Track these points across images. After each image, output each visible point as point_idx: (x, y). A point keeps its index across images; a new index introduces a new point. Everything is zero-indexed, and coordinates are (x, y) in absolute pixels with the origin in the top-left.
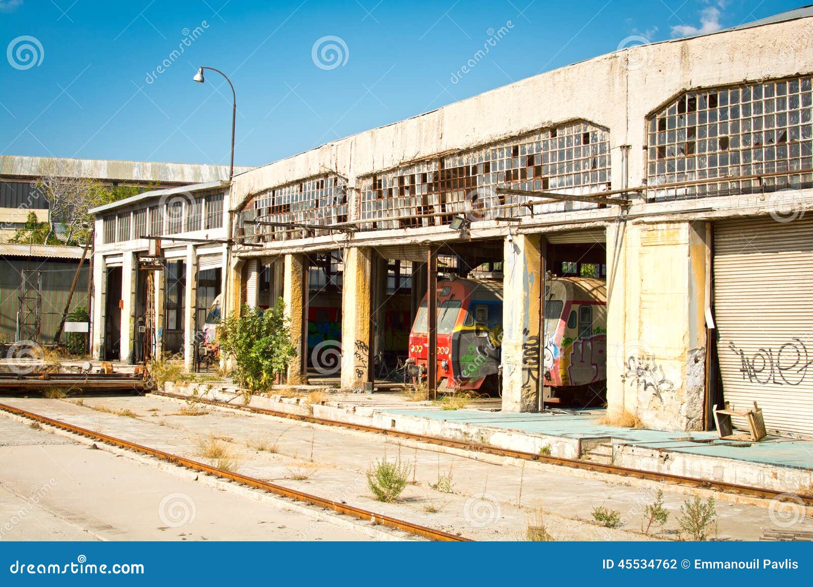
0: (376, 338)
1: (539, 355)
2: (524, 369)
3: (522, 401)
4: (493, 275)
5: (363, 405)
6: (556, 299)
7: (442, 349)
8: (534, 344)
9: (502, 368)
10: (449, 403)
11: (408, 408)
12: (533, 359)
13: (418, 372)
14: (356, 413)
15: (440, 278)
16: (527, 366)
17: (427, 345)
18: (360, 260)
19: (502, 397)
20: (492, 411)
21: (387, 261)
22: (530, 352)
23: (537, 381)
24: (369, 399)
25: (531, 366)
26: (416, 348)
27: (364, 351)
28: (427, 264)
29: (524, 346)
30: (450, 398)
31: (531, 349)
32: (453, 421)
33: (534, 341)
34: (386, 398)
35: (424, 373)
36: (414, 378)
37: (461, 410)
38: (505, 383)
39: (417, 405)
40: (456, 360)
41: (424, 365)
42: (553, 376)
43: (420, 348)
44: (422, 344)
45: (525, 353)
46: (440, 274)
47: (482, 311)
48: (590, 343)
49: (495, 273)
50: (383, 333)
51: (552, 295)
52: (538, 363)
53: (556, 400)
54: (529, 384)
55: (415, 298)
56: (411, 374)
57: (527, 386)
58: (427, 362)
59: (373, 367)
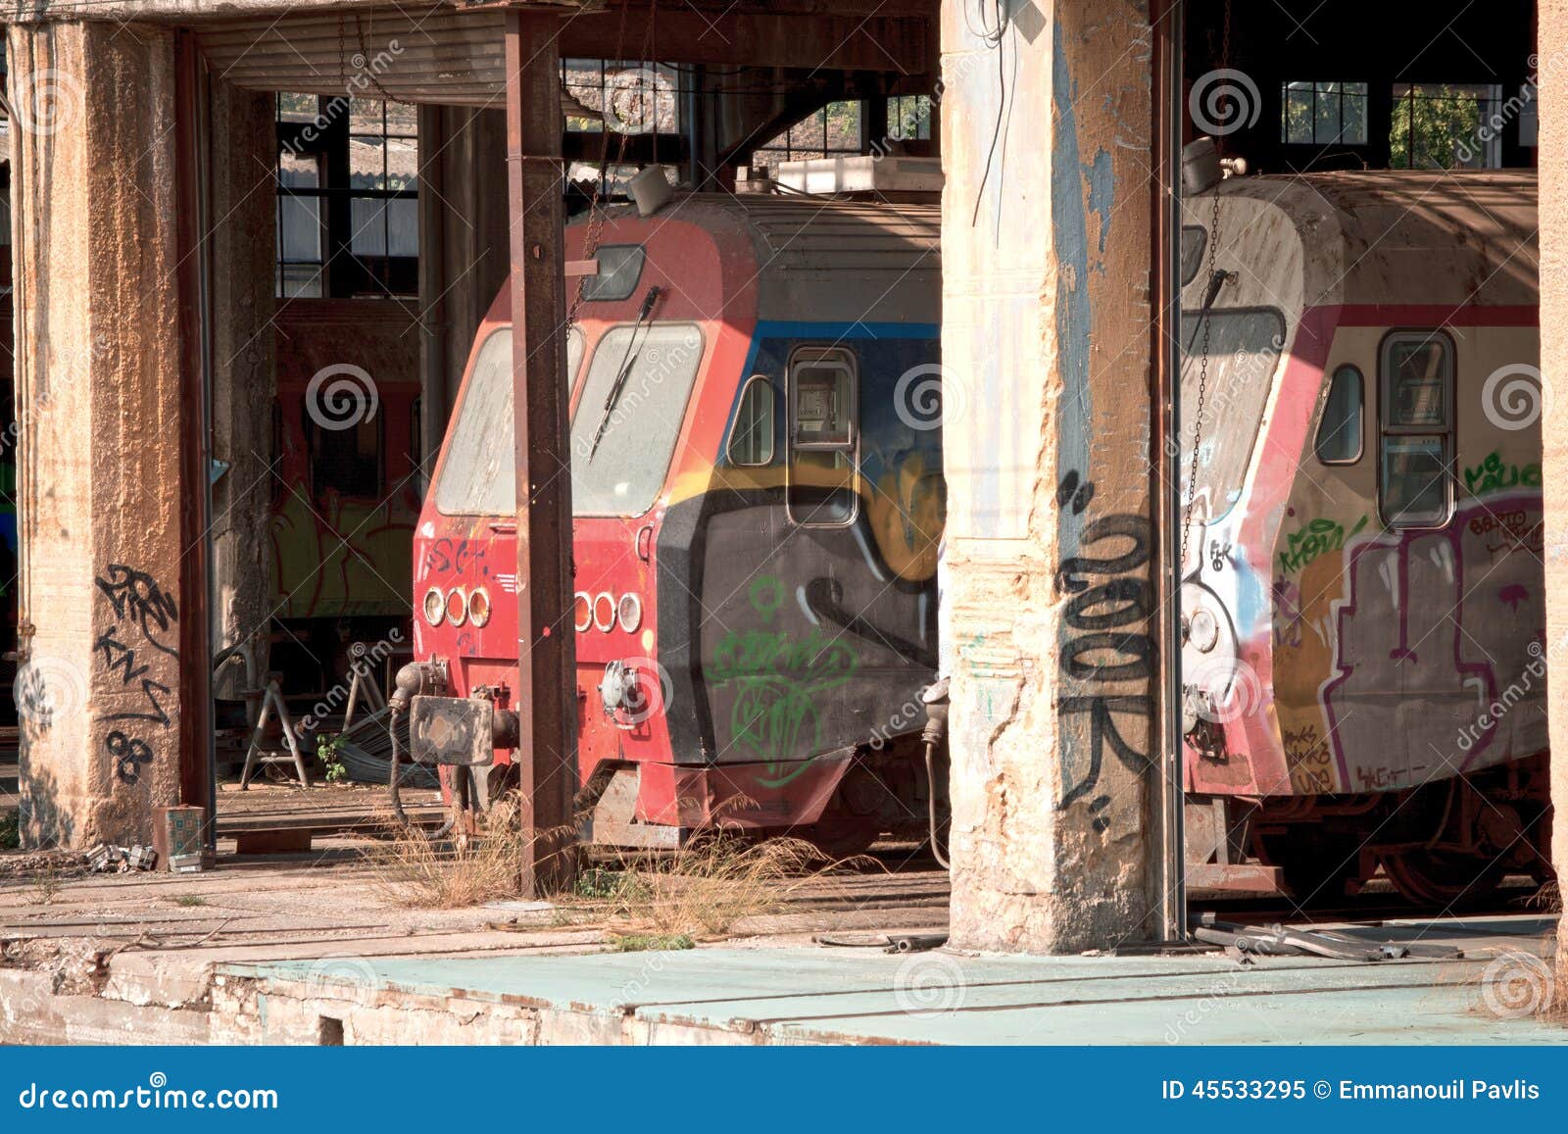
0: (222, 553)
1: (1153, 624)
2: (1066, 706)
3: (1063, 884)
4: (878, 172)
5: (153, 943)
6: (1245, 300)
7: (604, 602)
8: (1124, 563)
9: (944, 700)
10: (647, 911)
11: (415, 944)
12: (1120, 643)
13: (470, 736)
14: (109, 993)
15: (578, 199)
16: (1087, 687)
17: (516, 583)
18: (109, 101)
19: (953, 867)
20: (893, 947)
21: (266, 102)
22: (1103, 608)
23: (1145, 767)
24: (190, 901)
25: (1104, 687)
26: (453, 604)
27: (154, 630)
28: (502, 114)
29: (1068, 570)
30: (656, 878)
31: (1109, 592)
32: (671, 1012)
33: (1124, 545)
34: (285, 896)
35: (505, 738)
36: (447, 772)
37: (717, 954)
38: (966, 785)
39: (465, 930)
40: (684, 661)
41: (502, 696)
42: (1239, 744)
43: (476, 598)
44: (487, 575)
45: (1072, 615)
46: (584, 172)
47: (828, 378)
48: (1445, 548)
49: (892, 162)
50: (262, 518)
51: (1218, 280)
52: (1149, 665)
53: (1257, 877)
54: (1097, 792)
55: (443, 315)
56: (424, 747)
57: (1088, 799)
58: (518, 680)
59: (209, 715)
